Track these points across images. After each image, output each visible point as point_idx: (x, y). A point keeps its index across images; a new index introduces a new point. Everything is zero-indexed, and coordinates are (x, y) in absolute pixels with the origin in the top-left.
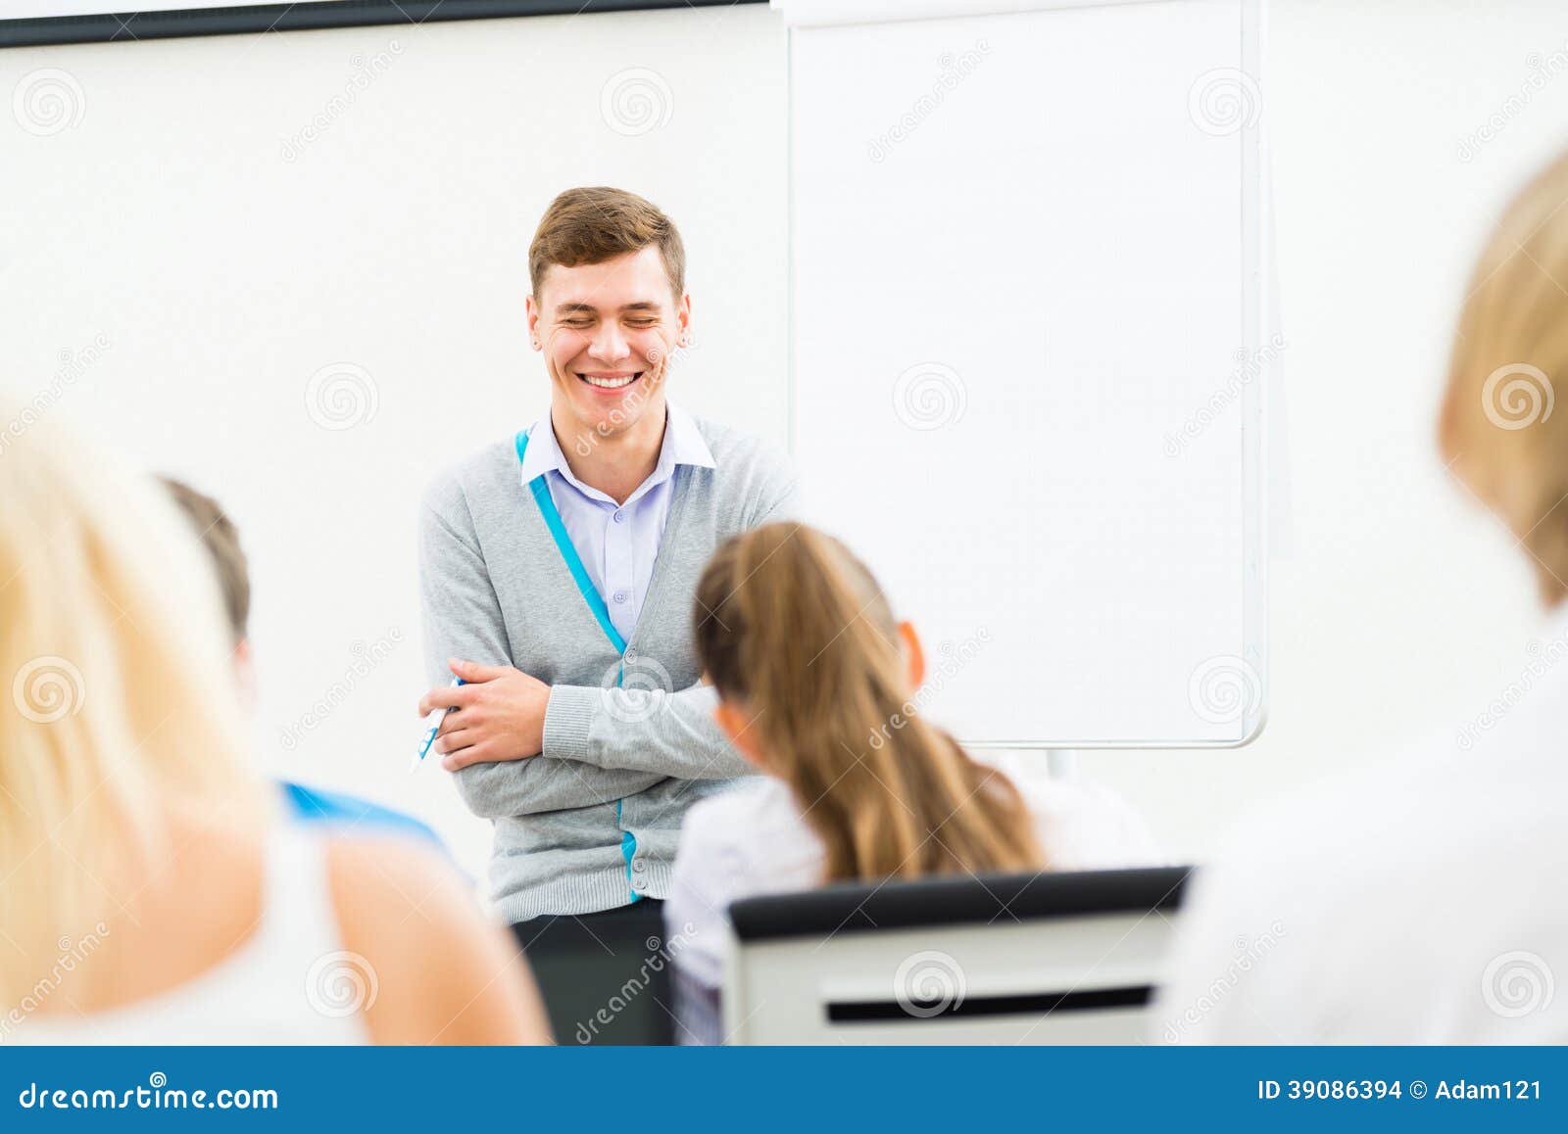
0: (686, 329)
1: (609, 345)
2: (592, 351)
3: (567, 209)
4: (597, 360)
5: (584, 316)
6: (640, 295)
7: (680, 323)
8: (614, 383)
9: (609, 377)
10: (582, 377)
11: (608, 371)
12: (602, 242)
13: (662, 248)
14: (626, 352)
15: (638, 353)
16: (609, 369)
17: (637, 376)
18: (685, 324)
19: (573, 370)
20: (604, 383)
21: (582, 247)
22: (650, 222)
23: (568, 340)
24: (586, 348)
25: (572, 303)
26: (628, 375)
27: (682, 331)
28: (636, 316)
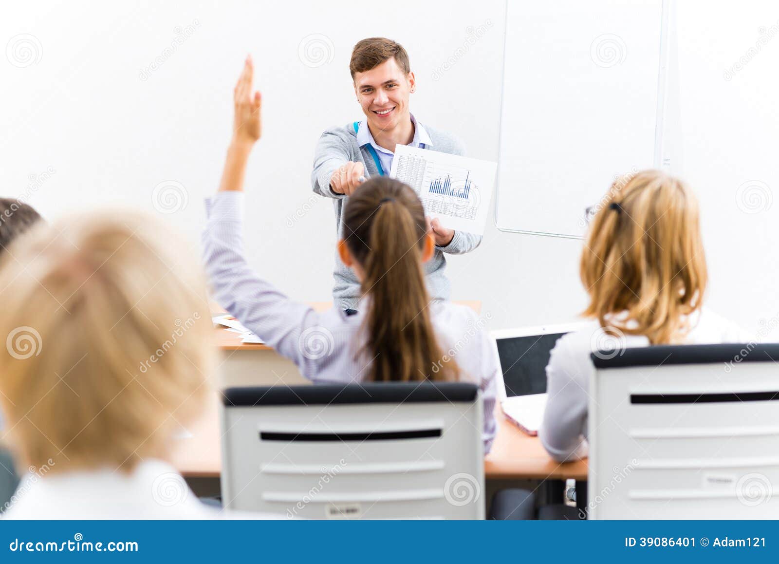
0: (413, 86)
1: (380, 99)
2: (375, 102)
3: (358, 50)
4: (377, 105)
5: (369, 89)
6: (387, 78)
7: (410, 84)
8: (385, 112)
9: (383, 111)
10: (375, 112)
11: (382, 109)
12: (371, 62)
13: (396, 59)
14: (387, 100)
15: (391, 100)
16: (383, 107)
17: (394, 108)
18: (412, 84)
19: (372, 110)
20: (382, 113)
21: (364, 65)
22: (389, 49)
23: (366, 99)
24: (372, 102)
25: (363, 85)
26: (390, 109)
27: (412, 87)
28: (389, 85)
